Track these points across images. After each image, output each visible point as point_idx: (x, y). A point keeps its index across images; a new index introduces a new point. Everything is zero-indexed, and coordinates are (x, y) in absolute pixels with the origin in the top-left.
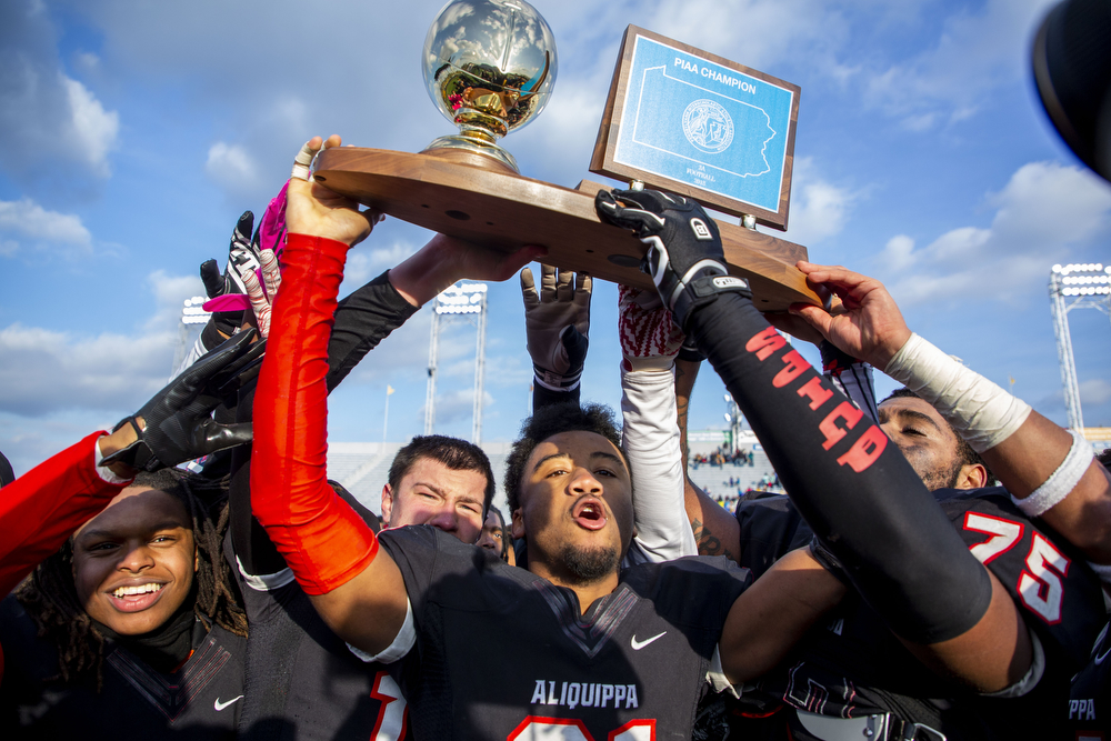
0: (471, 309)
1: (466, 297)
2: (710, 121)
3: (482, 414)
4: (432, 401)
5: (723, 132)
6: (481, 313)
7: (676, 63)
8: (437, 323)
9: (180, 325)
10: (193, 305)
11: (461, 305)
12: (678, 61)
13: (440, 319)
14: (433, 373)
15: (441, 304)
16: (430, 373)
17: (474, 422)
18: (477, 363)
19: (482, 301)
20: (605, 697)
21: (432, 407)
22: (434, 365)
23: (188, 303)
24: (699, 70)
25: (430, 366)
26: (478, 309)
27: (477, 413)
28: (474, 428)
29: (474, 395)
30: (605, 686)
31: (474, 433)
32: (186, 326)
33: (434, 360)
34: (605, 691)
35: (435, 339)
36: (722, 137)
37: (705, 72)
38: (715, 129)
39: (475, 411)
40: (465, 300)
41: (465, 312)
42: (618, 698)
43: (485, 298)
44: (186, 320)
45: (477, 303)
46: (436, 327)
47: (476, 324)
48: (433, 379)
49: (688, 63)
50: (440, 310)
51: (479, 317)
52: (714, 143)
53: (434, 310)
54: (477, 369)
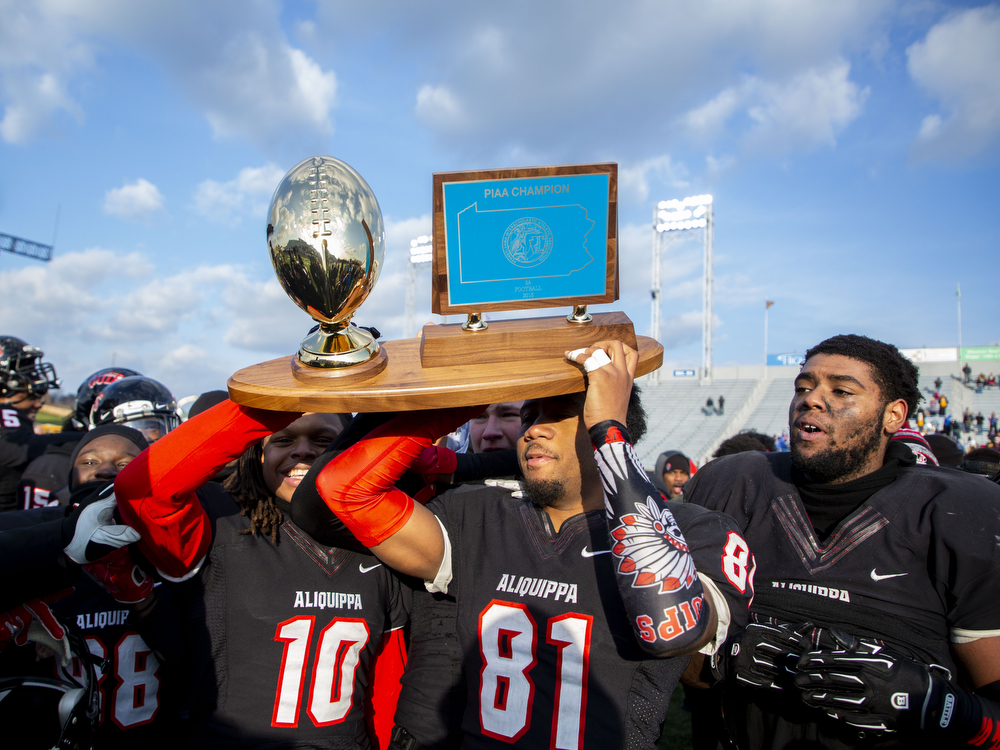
0: (695, 224)
1: (689, 212)
2: (528, 237)
3: (712, 336)
4: (657, 325)
5: (543, 242)
6: (707, 227)
7: (486, 195)
8: (658, 242)
9: (409, 265)
10: (419, 245)
11: (684, 220)
12: (487, 193)
13: (662, 237)
14: (657, 295)
15: (662, 222)
16: (654, 296)
17: (704, 346)
18: (704, 282)
19: (707, 213)
20: (548, 591)
21: (657, 331)
22: (658, 287)
23: (414, 243)
24: (510, 193)
25: (653, 288)
26: (703, 223)
27: (707, 337)
28: (704, 351)
29: (703, 317)
30: (551, 583)
31: (704, 357)
32: (415, 265)
33: (658, 281)
34: (549, 586)
35: (658, 259)
36: (542, 248)
37: (516, 192)
38: (534, 243)
39: (704, 334)
40: (688, 214)
41: (688, 227)
42: (559, 593)
43: (710, 210)
44: (414, 260)
45: (702, 217)
46: (658, 246)
47: (702, 239)
48: (657, 301)
49: (498, 190)
50: (660, 228)
51: (705, 232)
52: (536, 256)
53: (655, 228)
54: (704, 288)
